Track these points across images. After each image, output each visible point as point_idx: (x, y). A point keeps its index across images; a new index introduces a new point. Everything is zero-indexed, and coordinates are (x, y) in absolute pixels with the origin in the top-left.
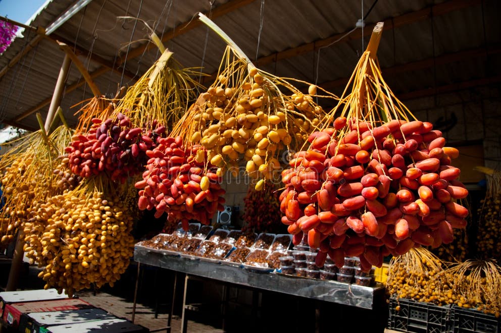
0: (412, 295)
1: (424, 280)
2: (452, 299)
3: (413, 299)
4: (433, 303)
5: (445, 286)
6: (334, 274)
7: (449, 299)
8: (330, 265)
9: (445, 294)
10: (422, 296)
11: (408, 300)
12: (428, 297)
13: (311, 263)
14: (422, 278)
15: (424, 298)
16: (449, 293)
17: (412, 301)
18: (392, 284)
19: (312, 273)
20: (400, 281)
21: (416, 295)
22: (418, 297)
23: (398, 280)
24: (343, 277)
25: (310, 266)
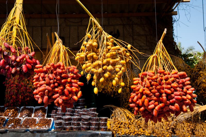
0: (127, 133)
1: (129, 125)
2: (143, 132)
3: (128, 135)
4: (136, 135)
5: (139, 127)
6: (89, 127)
7: (142, 132)
8: (86, 123)
9: (140, 130)
10: (131, 133)
11: (126, 135)
12: (134, 133)
13: (76, 122)
14: (128, 124)
15: (132, 133)
16: (141, 130)
17: (128, 136)
18: (114, 129)
19: (77, 128)
20: (118, 127)
21: (128, 133)
22: (129, 133)
23: (117, 126)
24: (95, 128)
25: (76, 124)
